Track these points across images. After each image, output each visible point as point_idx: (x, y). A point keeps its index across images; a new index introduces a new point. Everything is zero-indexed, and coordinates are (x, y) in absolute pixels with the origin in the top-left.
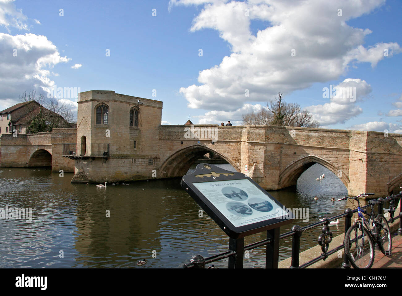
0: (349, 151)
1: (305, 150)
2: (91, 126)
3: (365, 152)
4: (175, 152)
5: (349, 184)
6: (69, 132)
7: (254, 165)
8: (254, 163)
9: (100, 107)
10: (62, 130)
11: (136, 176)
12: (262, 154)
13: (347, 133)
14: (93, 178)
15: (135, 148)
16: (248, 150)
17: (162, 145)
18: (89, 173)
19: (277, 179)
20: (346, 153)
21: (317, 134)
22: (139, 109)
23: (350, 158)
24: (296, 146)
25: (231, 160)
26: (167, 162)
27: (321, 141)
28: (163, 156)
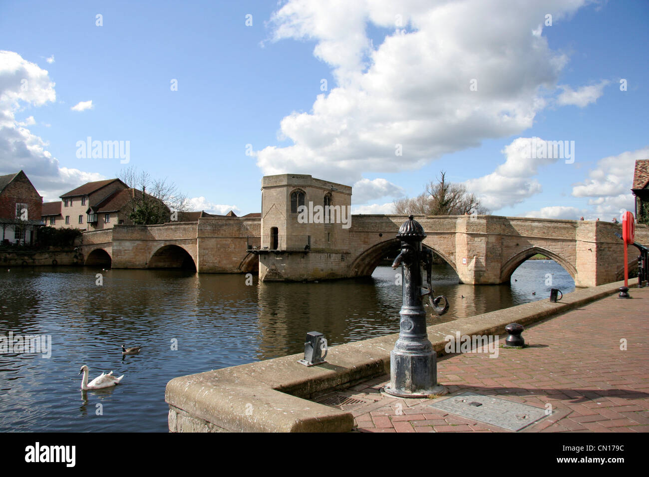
0: (575, 241)
1: (529, 241)
2: (285, 216)
3: (595, 241)
4: (372, 245)
5: (576, 275)
7: (475, 257)
8: (474, 255)
9: (294, 194)
11: (331, 273)
12: (484, 246)
13: (573, 223)
14: (289, 275)
15: (329, 241)
16: (468, 242)
17: (354, 238)
18: (285, 269)
19: (499, 272)
20: (572, 243)
21: (541, 224)
22: (331, 195)
23: (577, 249)
24: (518, 237)
25: (444, 253)
26: (361, 257)
27: (545, 231)
28: (355, 250)
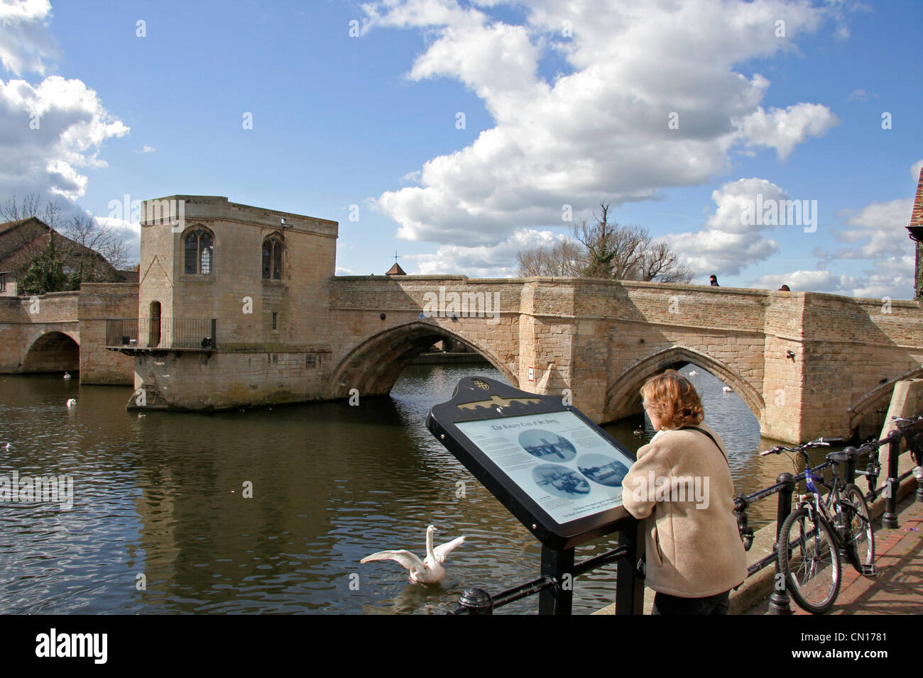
0: (763, 336)
1: (665, 333)
2: (172, 278)
3: (801, 339)
4: (367, 337)
5: (762, 412)
6: (119, 293)
7: (550, 367)
8: (549, 363)
9: (193, 235)
10: (102, 286)
11: (277, 393)
12: (568, 342)
13: (760, 296)
14: (177, 398)
15: (275, 328)
16: (537, 334)
17: (338, 322)
18: (169, 386)
19: (602, 399)
20: (756, 341)
21: (691, 297)
22: (283, 238)
23: (765, 353)
24: (645, 325)
25: (496, 355)
26: (349, 360)
27: (700, 314)
28: (340, 346)
